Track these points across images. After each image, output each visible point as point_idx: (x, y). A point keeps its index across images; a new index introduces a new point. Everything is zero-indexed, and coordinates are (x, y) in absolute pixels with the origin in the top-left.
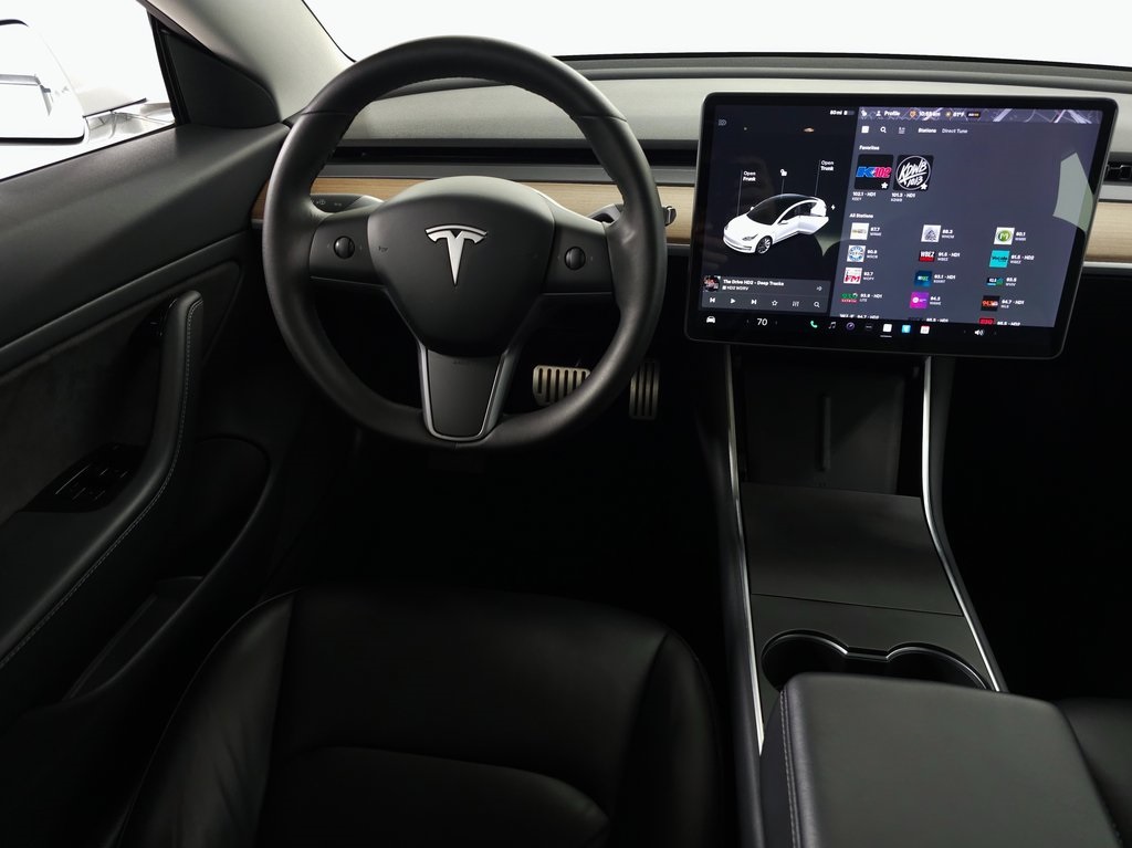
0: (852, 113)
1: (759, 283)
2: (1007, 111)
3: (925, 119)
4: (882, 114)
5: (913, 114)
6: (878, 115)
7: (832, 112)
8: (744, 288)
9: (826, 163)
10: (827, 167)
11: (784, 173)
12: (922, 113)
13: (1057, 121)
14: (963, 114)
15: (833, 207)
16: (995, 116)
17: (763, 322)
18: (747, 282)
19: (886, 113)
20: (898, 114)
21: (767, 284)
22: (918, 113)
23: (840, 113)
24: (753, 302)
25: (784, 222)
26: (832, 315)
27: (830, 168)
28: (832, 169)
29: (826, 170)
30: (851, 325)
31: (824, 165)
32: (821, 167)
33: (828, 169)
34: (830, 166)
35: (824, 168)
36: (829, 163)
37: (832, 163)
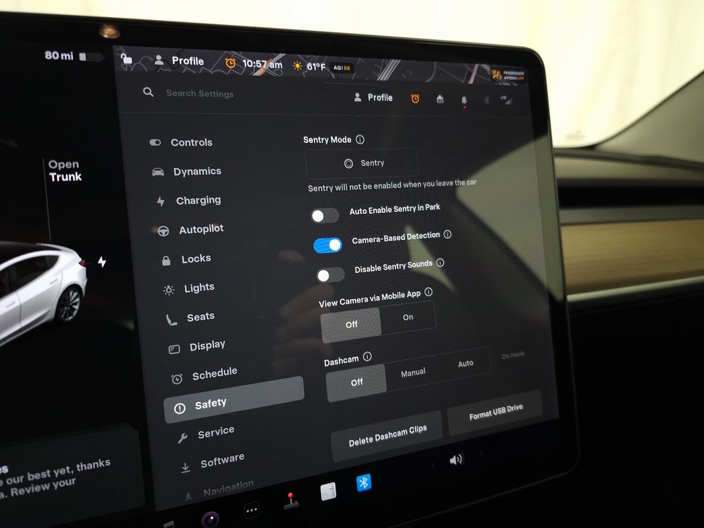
0: (99, 57)
2: (393, 64)
3: (258, 73)
4: (167, 60)
5: (231, 63)
6: (159, 62)
7: (49, 55)
9: (60, 165)
10: (65, 173)
12: (248, 63)
13: (471, 82)
14: (323, 66)
15: (102, 262)
16: (379, 71)
19: (175, 59)
20: (201, 62)
22: (239, 62)
23: (68, 56)
26: (161, 506)
27: (73, 175)
28: (77, 177)
29: (63, 179)
30: (212, 518)
31: (56, 171)
32: (50, 174)
33: (67, 178)
34: (72, 171)
35: (58, 176)
36: (68, 165)
37: (76, 165)
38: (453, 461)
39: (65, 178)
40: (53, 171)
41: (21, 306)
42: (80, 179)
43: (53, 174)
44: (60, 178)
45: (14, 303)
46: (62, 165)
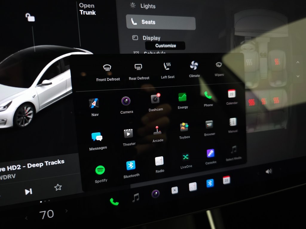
1: (30, 166)
8: (9, 176)
9: (85, 6)
10: (87, 10)
11: (31, 19)
17: (48, 214)
18: (12, 168)
21: (41, 165)
24: (27, 192)
25: (45, 82)
27: (91, 12)
28: (93, 13)
29: (87, 14)
30: (156, 193)
31: (83, 9)
32: (80, 10)
33: (89, 13)
34: (90, 9)
35: (84, 12)
36: (89, 6)
37: (93, 6)
38: (267, 172)
39: (87, 13)
40: (82, 9)
41: (66, 80)
42: (95, 14)
43: (81, 11)
44: (85, 13)
45: (63, 79)
46: (86, 6)
